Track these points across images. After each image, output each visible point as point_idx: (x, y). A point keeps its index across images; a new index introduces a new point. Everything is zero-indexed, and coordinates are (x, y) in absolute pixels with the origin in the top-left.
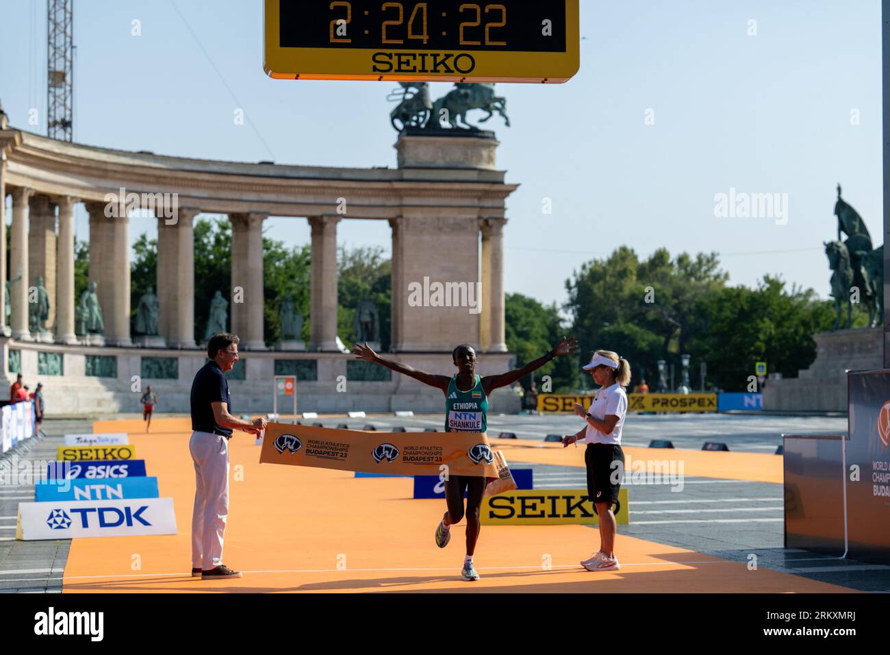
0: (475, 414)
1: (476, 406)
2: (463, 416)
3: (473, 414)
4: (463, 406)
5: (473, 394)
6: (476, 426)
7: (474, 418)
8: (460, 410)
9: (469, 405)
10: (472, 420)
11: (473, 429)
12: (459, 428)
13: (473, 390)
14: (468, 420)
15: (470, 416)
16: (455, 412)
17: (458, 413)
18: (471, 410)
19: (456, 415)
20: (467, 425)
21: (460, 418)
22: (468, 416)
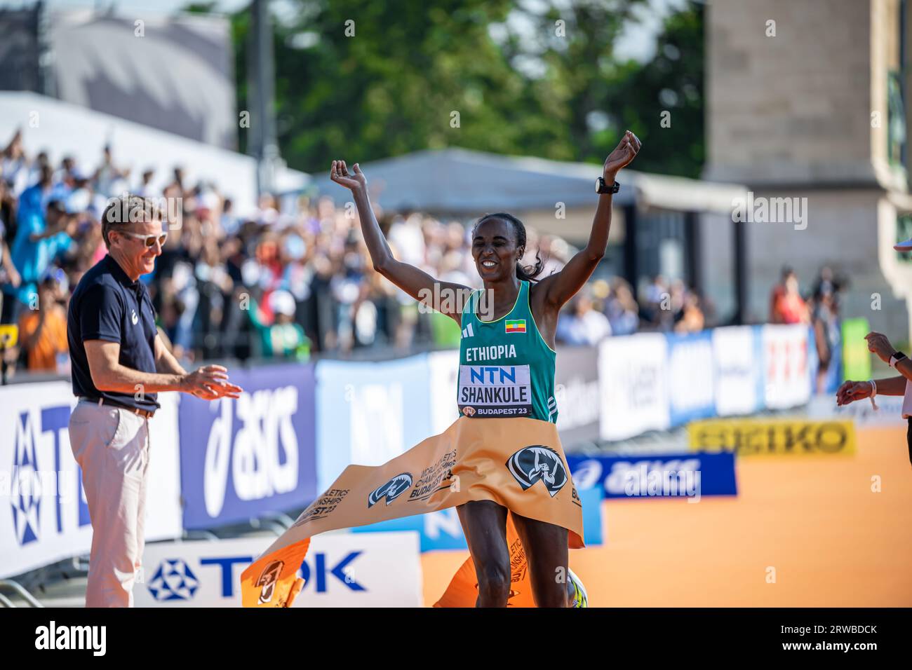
0: (513, 370)
1: (513, 352)
2: (487, 374)
3: (507, 369)
4: (484, 353)
5: (507, 327)
6: (517, 396)
7: (512, 378)
8: (478, 363)
9: (497, 351)
10: (508, 383)
11: (511, 403)
12: (480, 403)
13: (510, 318)
14: (497, 383)
15: (503, 373)
16: (469, 367)
17: (477, 369)
18: (504, 361)
19: (473, 373)
20: (497, 395)
21: (481, 378)
22: (497, 375)
